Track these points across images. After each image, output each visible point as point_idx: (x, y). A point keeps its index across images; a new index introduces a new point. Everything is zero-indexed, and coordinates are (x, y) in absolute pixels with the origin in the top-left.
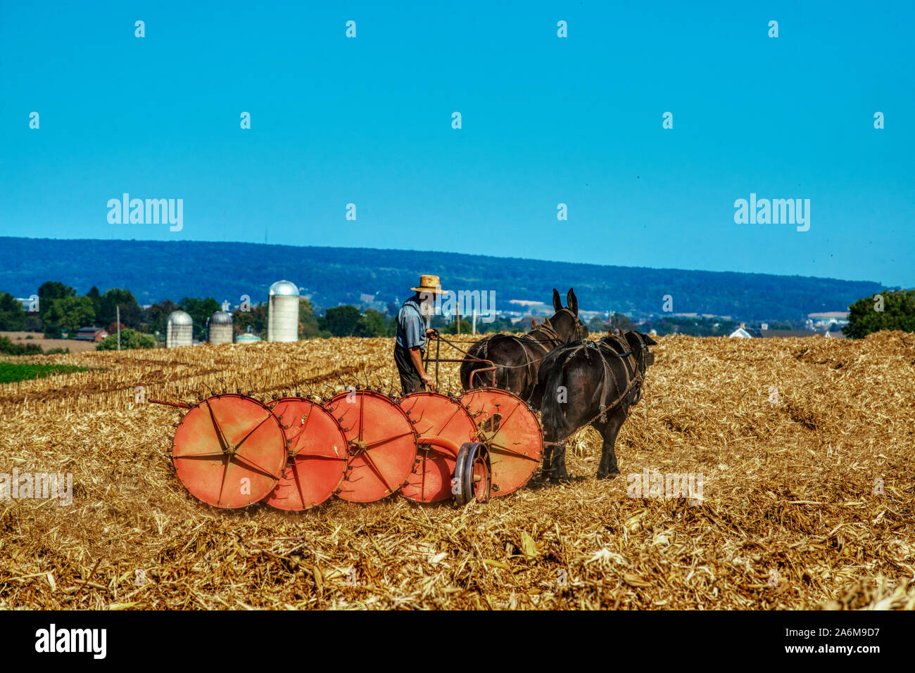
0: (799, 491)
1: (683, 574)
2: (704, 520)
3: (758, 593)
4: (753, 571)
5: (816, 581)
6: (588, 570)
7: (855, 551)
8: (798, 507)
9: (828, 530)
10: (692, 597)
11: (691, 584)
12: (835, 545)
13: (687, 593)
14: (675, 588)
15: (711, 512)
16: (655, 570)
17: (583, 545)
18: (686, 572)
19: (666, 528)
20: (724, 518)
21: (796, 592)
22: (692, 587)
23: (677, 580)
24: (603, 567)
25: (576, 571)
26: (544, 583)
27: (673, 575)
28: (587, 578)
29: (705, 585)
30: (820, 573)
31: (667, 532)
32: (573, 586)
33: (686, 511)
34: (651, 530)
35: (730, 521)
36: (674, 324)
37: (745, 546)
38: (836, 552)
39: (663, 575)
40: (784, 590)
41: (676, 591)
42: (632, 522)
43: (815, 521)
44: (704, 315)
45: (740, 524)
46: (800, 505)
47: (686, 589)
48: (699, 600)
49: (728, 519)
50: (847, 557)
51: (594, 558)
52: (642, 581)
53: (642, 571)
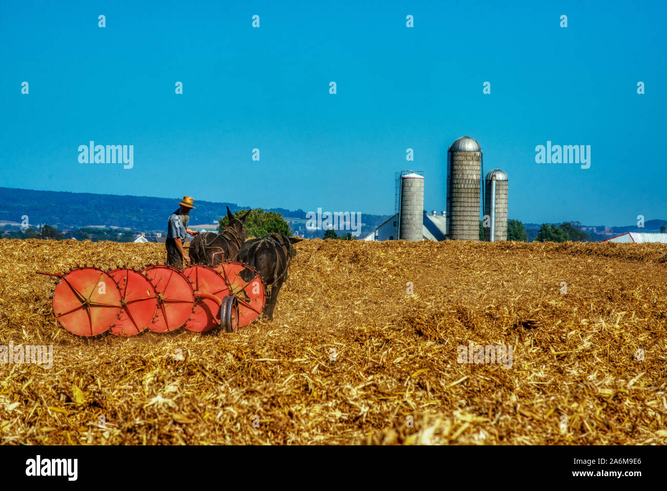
0: (262, 352)
1: (214, 413)
2: (199, 374)
3: (266, 426)
4: (262, 410)
5: (297, 416)
6: (146, 412)
7: (320, 393)
8: (261, 363)
9: (283, 379)
10: (221, 430)
11: (220, 420)
12: (307, 389)
13: (217, 427)
14: (209, 424)
15: (203, 368)
16: (195, 411)
17: (119, 394)
18: (216, 412)
19: (174, 381)
20: (213, 372)
21: (292, 424)
22: (221, 423)
23: (210, 418)
24: (158, 410)
25: (137, 413)
26: (90, 423)
27: (207, 415)
28: (145, 418)
29: (230, 421)
30: (300, 410)
31: (175, 383)
32: (135, 424)
33: (186, 368)
34: (163, 382)
35: (217, 375)
36: (89, 233)
37: (247, 392)
38: (308, 395)
39: (200, 415)
40: (285, 422)
41: (210, 426)
42: (148, 377)
43: (273, 373)
44: (111, 227)
45: (224, 376)
46: (263, 362)
47: (217, 424)
48: (226, 432)
49: (215, 373)
50: (315, 399)
51: (151, 403)
52: (187, 419)
53: (185, 412)
